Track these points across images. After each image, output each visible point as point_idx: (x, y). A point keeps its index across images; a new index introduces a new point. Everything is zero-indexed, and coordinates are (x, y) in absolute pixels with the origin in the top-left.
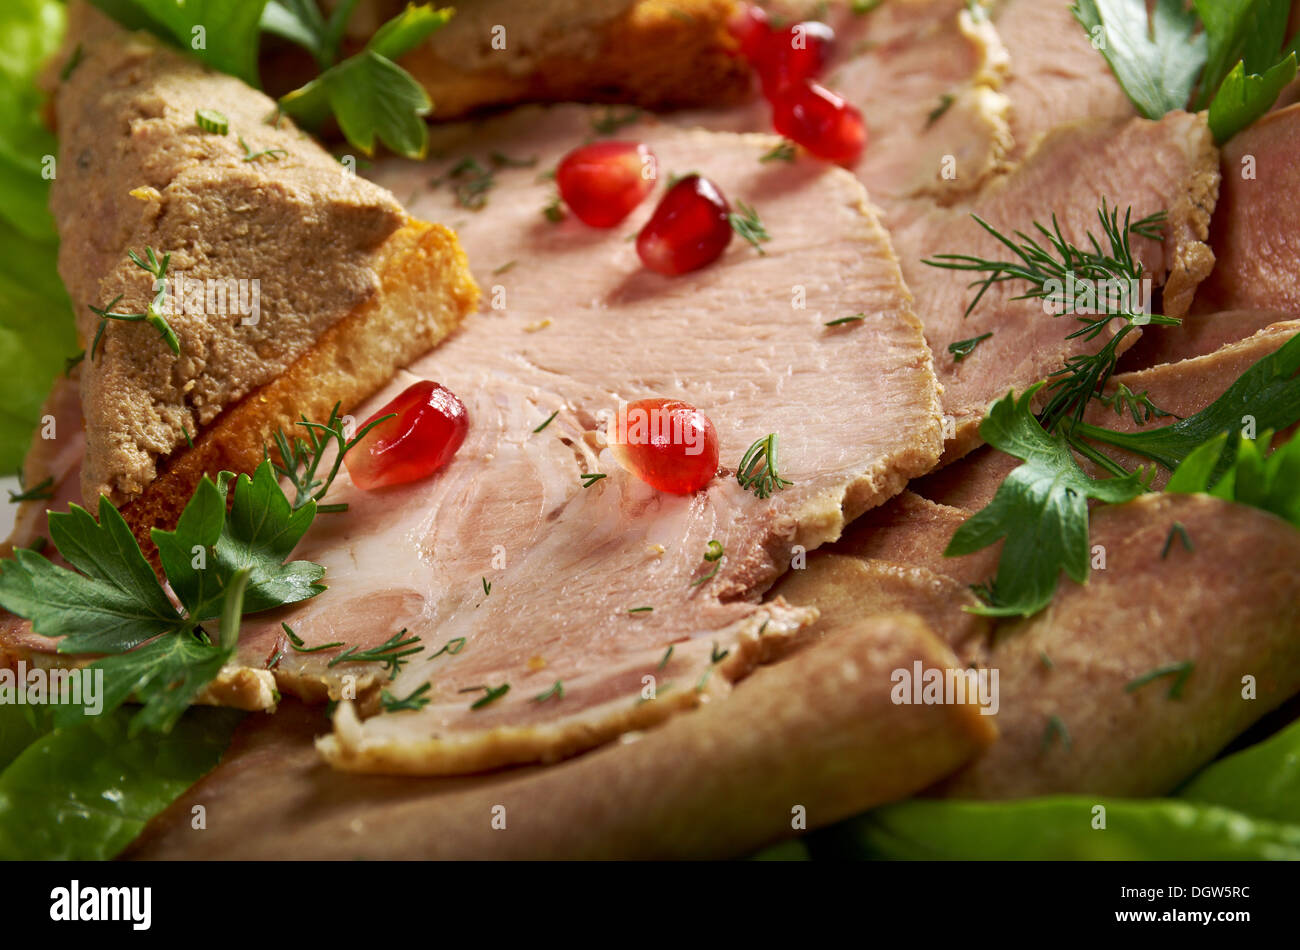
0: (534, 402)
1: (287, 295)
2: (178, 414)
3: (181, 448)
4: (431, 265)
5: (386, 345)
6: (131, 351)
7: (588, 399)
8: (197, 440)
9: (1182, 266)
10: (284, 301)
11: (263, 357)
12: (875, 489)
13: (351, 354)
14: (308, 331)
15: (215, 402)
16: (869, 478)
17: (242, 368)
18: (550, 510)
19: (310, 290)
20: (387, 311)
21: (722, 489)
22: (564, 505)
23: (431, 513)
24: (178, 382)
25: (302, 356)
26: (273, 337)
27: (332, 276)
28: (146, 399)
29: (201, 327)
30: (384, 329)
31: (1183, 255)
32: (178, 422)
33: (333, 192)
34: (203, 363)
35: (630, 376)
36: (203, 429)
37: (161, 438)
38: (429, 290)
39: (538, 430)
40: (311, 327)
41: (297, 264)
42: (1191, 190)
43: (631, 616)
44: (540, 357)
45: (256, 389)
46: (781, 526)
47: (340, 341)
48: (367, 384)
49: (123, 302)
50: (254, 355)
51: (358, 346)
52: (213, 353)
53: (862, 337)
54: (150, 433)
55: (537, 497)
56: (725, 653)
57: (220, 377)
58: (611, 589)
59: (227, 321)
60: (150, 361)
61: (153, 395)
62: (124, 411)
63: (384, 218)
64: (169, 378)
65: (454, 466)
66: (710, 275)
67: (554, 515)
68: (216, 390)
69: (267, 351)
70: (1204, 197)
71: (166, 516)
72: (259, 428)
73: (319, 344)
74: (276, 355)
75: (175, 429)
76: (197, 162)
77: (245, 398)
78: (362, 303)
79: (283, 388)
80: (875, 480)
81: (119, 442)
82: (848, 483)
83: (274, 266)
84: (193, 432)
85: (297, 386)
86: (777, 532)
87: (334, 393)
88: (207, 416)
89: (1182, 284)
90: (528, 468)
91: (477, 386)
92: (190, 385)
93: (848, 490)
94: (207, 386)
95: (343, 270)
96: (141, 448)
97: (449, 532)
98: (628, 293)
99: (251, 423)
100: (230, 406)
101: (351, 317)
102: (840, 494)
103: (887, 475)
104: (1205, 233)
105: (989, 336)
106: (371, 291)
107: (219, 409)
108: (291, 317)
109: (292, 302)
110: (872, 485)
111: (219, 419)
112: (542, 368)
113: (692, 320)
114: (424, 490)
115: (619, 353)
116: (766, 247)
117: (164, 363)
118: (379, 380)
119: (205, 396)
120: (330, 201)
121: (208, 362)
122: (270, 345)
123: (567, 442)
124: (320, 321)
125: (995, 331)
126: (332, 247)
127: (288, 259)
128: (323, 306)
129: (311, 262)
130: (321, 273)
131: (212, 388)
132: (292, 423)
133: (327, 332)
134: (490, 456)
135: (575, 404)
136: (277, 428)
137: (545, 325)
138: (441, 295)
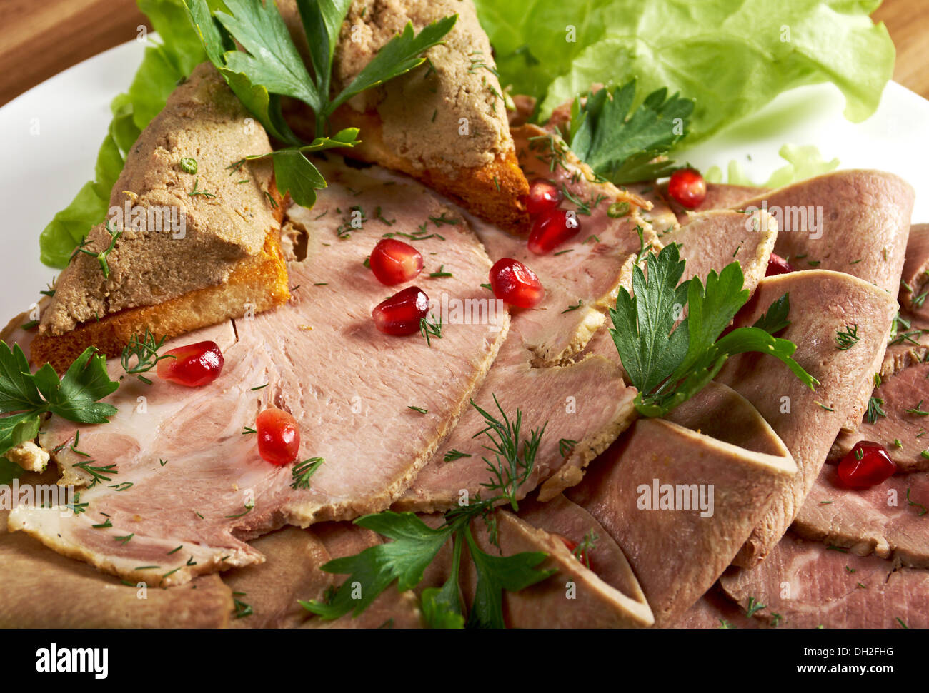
0: (267, 371)
1: (177, 268)
2: (97, 306)
3: (92, 321)
4: (260, 279)
5: (223, 307)
6: (86, 268)
7: (289, 384)
8: (102, 320)
9: (560, 476)
10: (174, 271)
11: (153, 293)
12: (335, 513)
13: (201, 305)
14: (181, 289)
15: (119, 305)
16: (335, 508)
17: (139, 295)
18: (222, 436)
19: (190, 270)
20: (228, 293)
21: (287, 471)
22: (230, 437)
23: (180, 406)
24: (103, 290)
25: (172, 300)
26: (162, 285)
27: (203, 268)
28: (83, 293)
29: (124, 270)
30: (225, 300)
31: (565, 470)
32: (95, 309)
33: (219, 230)
34: (119, 286)
35: (315, 382)
36: (109, 315)
37: (82, 313)
38: (256, 290)
39: (254, 389)
40: (184, 288)
41: (187, 257)
42: (595, 438)
43: (195, 515)
44: (290, 347)
45: (143, 306)
46: (284, 509)
47: (197, 298)
48: (206, 322)
49: (92, 244)
50: (148, 291)
51: (206, 304)
52: (126, 283)
53: (415, 424)
54: (77, 310)
55: (224, 426)
56: (195, 563)
57: (125, 294)
58: (203, 496)
59: (140, 271)
60: (94, 276)
61: (89, 292)
62: (69, 295)
63: (240, 251)
64: (99, 287)
65: (209, 387)
66: (398, 342)
67: (223, 440)
68: (121, 301)
69: (155, 291)
70: (598, 445)
71: (74, 347)
72: (136, 325)
73: (184, 296)
74: (160, 293)
75: (92, 311)
76: (165, 186)
77: (135, 308)
78: (215, 286)
79: (155, 311)
80: (337, 510)
81: (59, 309)
82: (324, 505)
83: (175, 253)
84: (102, 314)
85: (164, 312)
86: (281, 510)
87: (185, 321)
88: (112, 310)
89: (556, 485)
90: (234, 407)
91: (252, 347)
92: (107, 294)
93: (323, 508)
94: (118, 297)
95: (210, 267)
96: (69, 315)
97: (179, 422)
98: (359, 332)
99: (131, 322)
100: (125, 309)
101: (206, 290)
102: (318, 508)
103: (346, 510)
104: (586, 464)
105: (469, 456)
106: (220, 282)
107: (120, 309)
108: (175, 280)
109: (179, 273)
110: (335, 512)
111: (118, 313)
112: (287, 354)
113: (369, 365)
114: (187, 393)
115: (323, 365)
116: (433, 341)
117: (99, 279)
118: (215, 321)
119: (115, 301)
120: (214, 234)
121: (122, 286)
122: (158, 288)
123: (259, 402)
124: (189, 286)
125: (474, 455)
126: (208, 254)
127: (183, 253)
128: (194, 280)
129: (195, 258)
130: (199, 265)
131: (120, 298)
132: (155, 327)
133: (191, 292)
134: (225, 391)
135: (282, 383)
136: (146, 328)
137: (309, 329)
138: (263, 293)
